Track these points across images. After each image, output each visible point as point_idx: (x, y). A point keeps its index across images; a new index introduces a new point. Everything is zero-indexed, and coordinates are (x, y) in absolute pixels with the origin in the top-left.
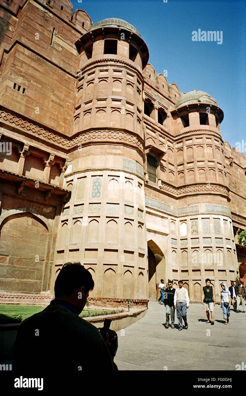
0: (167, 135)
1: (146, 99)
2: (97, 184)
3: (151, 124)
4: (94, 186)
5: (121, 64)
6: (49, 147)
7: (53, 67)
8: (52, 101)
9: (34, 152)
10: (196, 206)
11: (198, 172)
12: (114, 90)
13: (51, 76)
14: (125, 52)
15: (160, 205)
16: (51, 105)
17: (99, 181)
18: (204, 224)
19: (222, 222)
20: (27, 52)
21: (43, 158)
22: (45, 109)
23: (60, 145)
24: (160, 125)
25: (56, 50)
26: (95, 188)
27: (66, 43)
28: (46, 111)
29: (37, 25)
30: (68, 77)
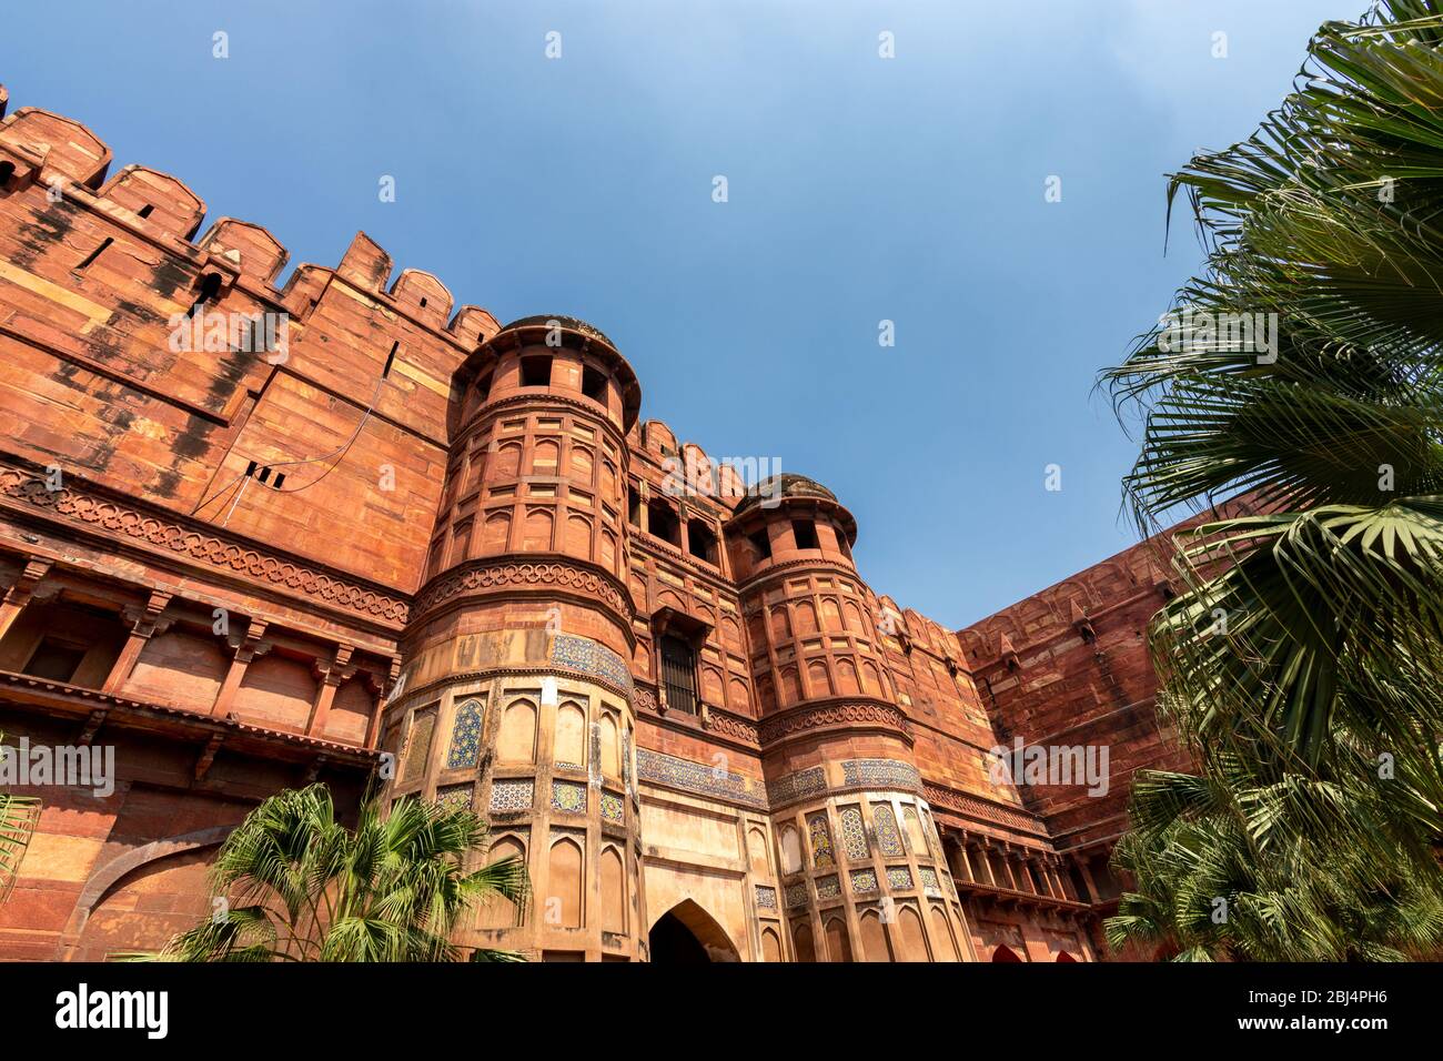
0: (718, 582)
1: (652, 499)
2: (469, 722)
3: (671, 558)
4: (458, 729)
5: (558, 405)
6: (340, 627)
7: (383, 426)
8: (369, 505)
9: (283, 644)
10: (815, 770)
11: (808, 672)
12: (537, 463)
13: (374, 446)
14: (572, 380)
15: (709, 781)
16: (362, 515)
17: (477, 710)
18: (847, 823)
19: (899, 811)
20: (306, 391)
21: (314, 659)
22: (344, 525)
23: (380, 620)
24: (694, 559)
25: (398, 388)
26: (461, 734)
27: (427, 374)
28: (346, 529)
29: (348, 334)
30: (424, 447)
